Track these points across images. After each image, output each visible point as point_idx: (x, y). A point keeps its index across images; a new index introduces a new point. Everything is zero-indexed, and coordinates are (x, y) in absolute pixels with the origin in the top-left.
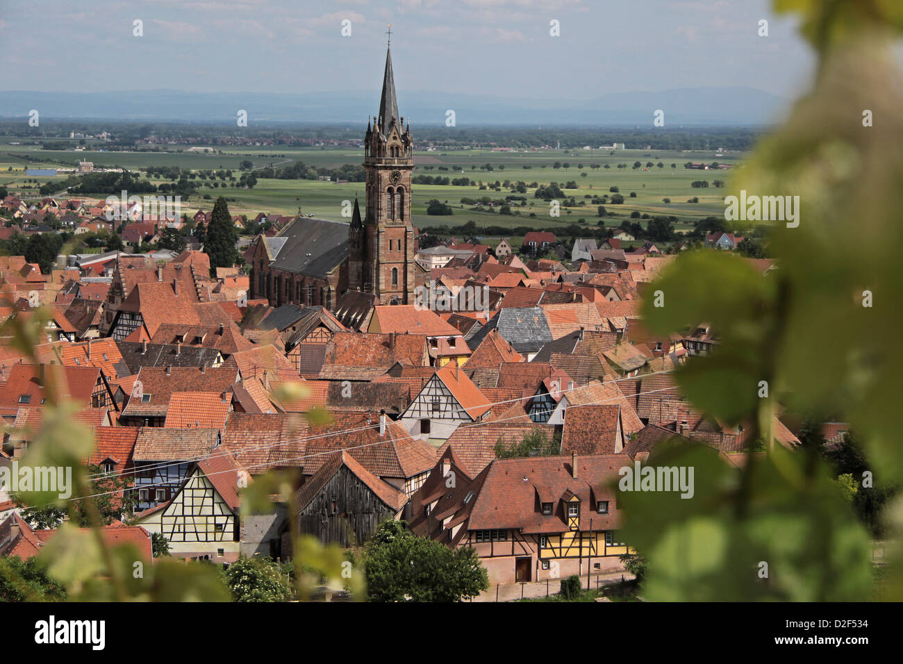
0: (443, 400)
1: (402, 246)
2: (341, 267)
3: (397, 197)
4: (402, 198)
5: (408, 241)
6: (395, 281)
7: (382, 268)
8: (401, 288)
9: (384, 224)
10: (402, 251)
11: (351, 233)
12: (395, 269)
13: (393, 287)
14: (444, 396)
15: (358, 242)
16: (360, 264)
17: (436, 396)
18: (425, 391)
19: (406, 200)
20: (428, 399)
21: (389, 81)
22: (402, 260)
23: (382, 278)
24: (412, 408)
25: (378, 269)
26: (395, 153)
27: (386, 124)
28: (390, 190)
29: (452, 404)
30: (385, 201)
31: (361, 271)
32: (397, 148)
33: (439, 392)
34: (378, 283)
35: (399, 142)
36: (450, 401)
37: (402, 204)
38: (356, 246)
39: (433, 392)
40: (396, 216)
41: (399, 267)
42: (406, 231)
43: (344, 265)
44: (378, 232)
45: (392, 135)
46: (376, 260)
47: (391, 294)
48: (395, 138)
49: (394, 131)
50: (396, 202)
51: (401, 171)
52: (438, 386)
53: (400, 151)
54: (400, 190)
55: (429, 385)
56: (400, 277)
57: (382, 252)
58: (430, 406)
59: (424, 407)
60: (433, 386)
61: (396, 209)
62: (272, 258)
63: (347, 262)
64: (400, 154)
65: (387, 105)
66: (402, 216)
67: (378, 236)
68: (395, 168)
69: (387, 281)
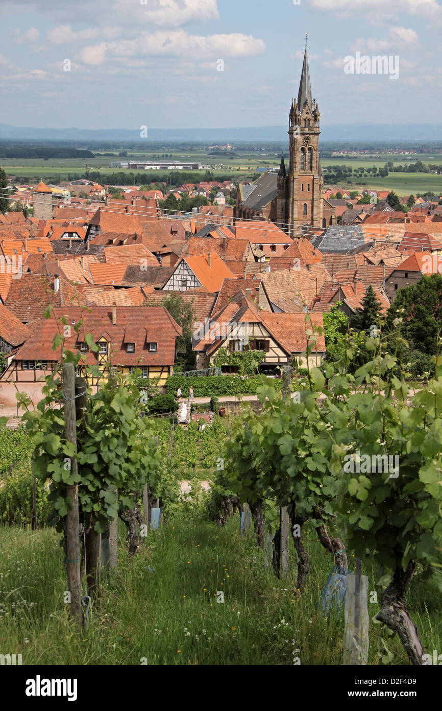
0: (189, 278)
1: (311, 188)
2: (272, 203)
3: (308, 154)
4: (312, 155)
5: (315, 185)
6: (305, 213)
7: (296, 203)
8: (309, 218)
9: (298, 173)
10: (311, 192)
11: (279, 180)
12: (305, 204)
13: (304, 217)
14: (189, 275)
15: (283, 186)
16: (284, 201)
17: (184, 275)
18: (177, 272)
19: (314, 157)
20: (179, 277)
21: (305, 73)
22: (311, 198)
23: (296, 210)
24: (168, 283)
25: (293, 204)
26: (307, 123)
27: (302, 103)
28: (303, 149)
29: (195, 281)
30: (299, 156)
31: (284, 205)
32: (309, 120)
33: (186, 273)
34: (293, 214)
35: (310, 116)
36: (193, 279)
37: (311, 159)
38: (281, 188)
39: (182, 273)
40: (307, 168)
41: (308, 203)
42: (314, 178)
43: (274, 202)
44: (294, 178)
45: (305, 111)
46: (292, 198)
47: (302, 222)
48: (307, 113)
49: (307, 108)
50: (307, 158)
51: (311, 136)
52: (185, 268)
53: (311, 122)
54: (310, 149)
55: (179, 267)
56: (309, 210)
57: (296, 192)
58: (180, 282)
59: (176, 283)
60: (182, 268)
61: (307, 163)
62: (243, 199)
63: (276, 199)
64: (311, 125)
65: (303, 91)
66: (311, 168)
67: (293, 181)
68: (306, 134)
69: (299, 213)
